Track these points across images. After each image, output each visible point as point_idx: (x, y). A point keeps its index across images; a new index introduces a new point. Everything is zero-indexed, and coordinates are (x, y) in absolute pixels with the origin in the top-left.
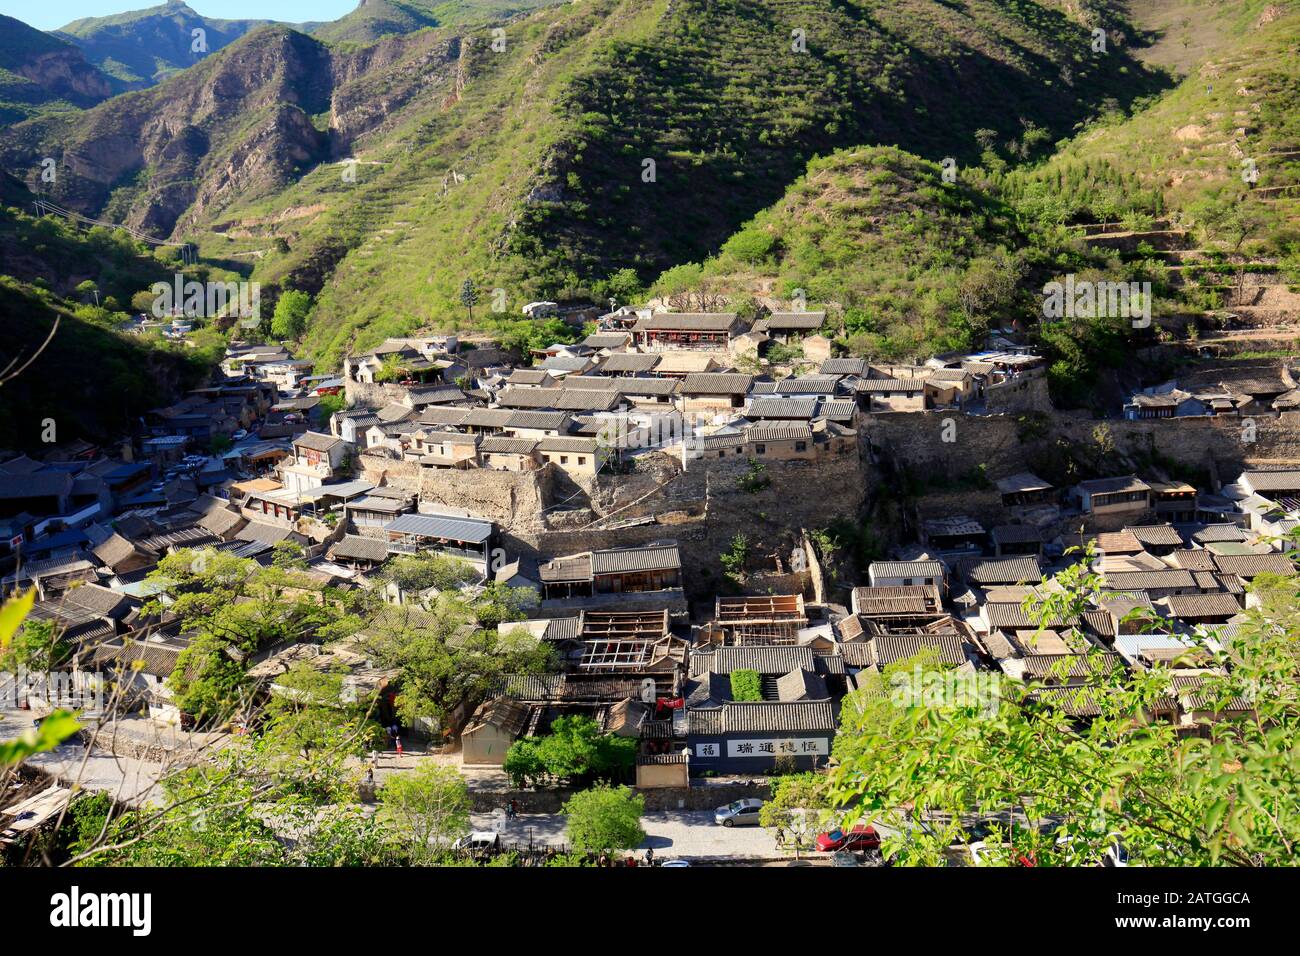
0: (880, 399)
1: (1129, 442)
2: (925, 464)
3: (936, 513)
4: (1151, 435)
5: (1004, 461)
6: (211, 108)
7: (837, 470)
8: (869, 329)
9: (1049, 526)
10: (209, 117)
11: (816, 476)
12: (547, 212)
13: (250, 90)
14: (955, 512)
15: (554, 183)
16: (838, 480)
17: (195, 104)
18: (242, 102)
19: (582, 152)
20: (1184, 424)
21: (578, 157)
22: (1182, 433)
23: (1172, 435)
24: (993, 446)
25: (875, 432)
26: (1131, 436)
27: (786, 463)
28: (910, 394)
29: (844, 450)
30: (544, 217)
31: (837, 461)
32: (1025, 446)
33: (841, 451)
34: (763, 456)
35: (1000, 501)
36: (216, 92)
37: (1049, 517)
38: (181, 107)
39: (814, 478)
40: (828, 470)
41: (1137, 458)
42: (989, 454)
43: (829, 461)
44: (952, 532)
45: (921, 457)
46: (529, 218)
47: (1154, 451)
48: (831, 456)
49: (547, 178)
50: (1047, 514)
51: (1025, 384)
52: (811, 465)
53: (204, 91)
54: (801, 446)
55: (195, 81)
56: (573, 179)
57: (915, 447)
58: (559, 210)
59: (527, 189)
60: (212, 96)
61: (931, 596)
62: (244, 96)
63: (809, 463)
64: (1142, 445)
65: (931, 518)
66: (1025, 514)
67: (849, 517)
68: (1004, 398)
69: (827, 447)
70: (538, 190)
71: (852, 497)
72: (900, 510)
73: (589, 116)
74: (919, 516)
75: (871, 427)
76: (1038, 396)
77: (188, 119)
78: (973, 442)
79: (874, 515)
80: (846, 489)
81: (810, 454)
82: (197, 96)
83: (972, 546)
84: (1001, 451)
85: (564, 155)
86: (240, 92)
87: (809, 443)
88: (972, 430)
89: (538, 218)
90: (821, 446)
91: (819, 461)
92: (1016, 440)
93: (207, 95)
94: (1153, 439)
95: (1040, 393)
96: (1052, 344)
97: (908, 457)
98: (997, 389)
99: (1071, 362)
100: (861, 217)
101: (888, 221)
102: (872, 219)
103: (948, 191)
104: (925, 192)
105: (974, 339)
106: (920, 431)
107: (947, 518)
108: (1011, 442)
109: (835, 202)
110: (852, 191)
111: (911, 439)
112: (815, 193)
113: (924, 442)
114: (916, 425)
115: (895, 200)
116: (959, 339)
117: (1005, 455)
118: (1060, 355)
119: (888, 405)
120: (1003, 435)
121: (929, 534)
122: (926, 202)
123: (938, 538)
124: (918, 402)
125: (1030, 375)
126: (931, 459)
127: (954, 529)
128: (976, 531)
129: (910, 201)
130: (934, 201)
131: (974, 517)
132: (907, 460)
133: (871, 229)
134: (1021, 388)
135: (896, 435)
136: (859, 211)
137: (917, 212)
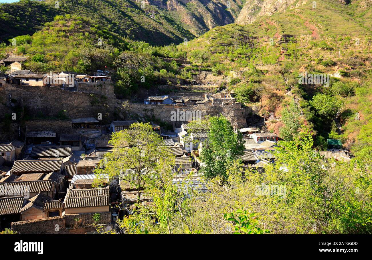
1: (144, 112)
2: (39, 109)
3: (37, 129)
4: (152, 110)
5: (81, 111)
8: (41, 61)
9: (95, 138)
14: (47, 129)
20: (164, 107)
22: (164, 110)
23: (160, 111)
24: (76, 105)
25: (15, 93)
26: (145, 110)
32: (94, 107)
35: (71, 125)
37: (97, 135)
41: (146, 118)
42: (73, 108)
44: (39, 136)
45: (37, 106)
47: (153, 116)
50: (95, 133)
51: (101, 86)
57: (36, 101)
64: (149, 114)
65: (33, 131)
66: (83, 132)
68: (88, 89)
74: (27, 130)
75: (12, 91)
78: (64, 102)
83: (50, 143)
84: (80, 107)
88: (64, 96)
92: (89, 104)
94: (153, 111)
95: (109, 91)
96: (120, 76)
97: (31, 106)
98: (84, 84)
99: (126, 82)
100: (64, 33)
101: (74, 35)
102: (68, 34)
103: (104, 32)
104: (93, 29)
105: (88, 70)
106: (39, 95)
107: (41, 131)
108: (86, 104)
109: (57, 28)
110: (65, 25)
111: (33, 98)
112: (52, 26)
113: (40, 100)
114: (37, 92)
115: (81, 30)
116: (80, 69)
117: (82, 109)
118: (122, 79)
119: (28, 84)
120: (82, 101)
121: (27, 136)
122: (93, 33)
123: (31, 138)
124: (40, 83)
125: (104, 83)
126: (43, 107)
127: (41, 135)
128: (51, 136)
129: (86, 31)
130: (96, 33)
131: (54, 131)
132: (30, 107)
133: (66, 37)
134: (98, 86)
135: (26, 96)
136: (64, 31)
137: (87, 34)
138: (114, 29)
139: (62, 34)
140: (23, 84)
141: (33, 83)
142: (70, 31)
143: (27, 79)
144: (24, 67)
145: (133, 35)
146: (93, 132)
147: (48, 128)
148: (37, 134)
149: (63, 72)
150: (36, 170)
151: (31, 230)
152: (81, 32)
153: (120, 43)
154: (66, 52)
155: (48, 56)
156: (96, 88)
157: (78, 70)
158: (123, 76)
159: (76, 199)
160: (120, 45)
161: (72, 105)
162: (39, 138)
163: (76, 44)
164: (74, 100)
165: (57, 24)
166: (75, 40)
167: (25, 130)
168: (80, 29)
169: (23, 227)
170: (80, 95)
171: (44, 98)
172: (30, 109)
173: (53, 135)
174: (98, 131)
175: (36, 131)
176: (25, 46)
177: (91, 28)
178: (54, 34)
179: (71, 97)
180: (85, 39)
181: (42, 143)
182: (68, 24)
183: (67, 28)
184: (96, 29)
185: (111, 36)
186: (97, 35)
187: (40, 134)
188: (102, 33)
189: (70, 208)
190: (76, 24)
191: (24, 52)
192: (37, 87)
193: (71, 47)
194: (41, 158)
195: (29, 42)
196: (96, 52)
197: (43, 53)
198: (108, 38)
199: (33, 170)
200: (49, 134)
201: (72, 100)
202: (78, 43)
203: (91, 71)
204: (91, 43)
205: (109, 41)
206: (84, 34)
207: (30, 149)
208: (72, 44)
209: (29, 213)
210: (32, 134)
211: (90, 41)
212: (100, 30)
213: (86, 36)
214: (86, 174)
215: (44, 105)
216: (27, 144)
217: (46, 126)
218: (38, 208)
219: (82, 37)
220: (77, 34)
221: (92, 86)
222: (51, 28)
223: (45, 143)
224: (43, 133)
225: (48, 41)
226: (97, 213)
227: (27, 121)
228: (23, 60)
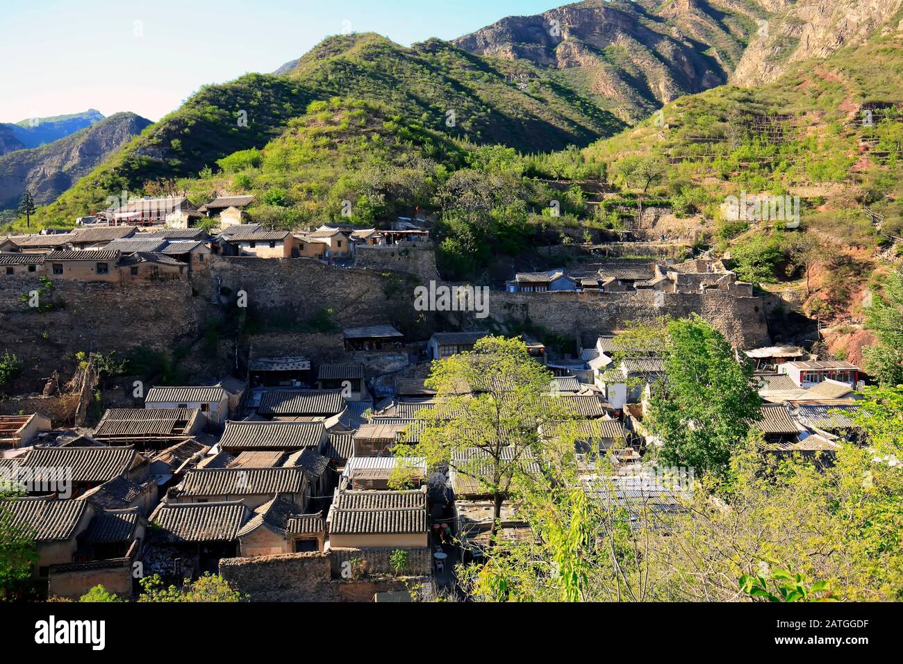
0: (247, 249)
1: (506, 311)
2: (276, 308)
3: (271, 353)
4: (525, 306)
5: (365, 312)
6: (76, 161)
7: (147, 296)
8: (281, 204)
9: (395, 373)
10: (74, 167)
11: (119, 300)
12: (144, 163)
13: (104, 151)
14: (291, 352)
15: (158, 145)
16: (147, 307)
17: (67, 159)
18: (98, 159)
19: (189, 127)
20: (554, 298)
21: (186, 130)
22: (553, 306)
23: (544, 307)
24: (352, 296)
25: (228, 274)
26: (508, 306)
27: (85, 284)
28: (272, 243)
29: (157, 277)
30: (141, 166)
31: (147, 287)
32: (391, 302)
33: (153, 277)
34: (60, 277)
35: (342, 344)
36: (81, 151)
37: (397, 365)
38: (56, 160)
39: (116, 302)
40: (133, 296)
41: (511, 326)
42: (346, 303)
43: (137, 287)
44: (276, 368)
45: (272, 302)
46: (127, 165)
47: (528, 321)
48: (140, 282)
49: (155, 140)
50: (394, 361)
51: (407, 252)
52: (113, 288)
53: (74, 150)
54: (102, 268)
55: (69, 144)
56: (175, 143)
57: (269, 291)
58: (159, 163)
59: (135, 147)
60: (77, 154)
61: (186, 418)
62: (99, 155)
63: (111, 286)
64: (518, 315)
65: (264, 357)
66: (369, 359)
67: (158, 346)
68: (379, 259)
69: (134, 271)
70: (144, 149)
71: (164, 326)
72: (234, 348)
73: (210, 109)
74: (251, 353)
75: (222, 270)
76: (423, 265)
77: (60, 168)
78: (328, 290)
79: (196, 348)
80: (158, 317)
81: (112, 276)
82: (68, 154)
83: (298, 384)
84: (361, 303)
85: (173, 128)
86: (98, 152)
87: (111, 265)
88: (327, 279)
89: (135, 167)
90: (126, 269)
91: (123, 285)
92: (381, 295)
93: (75, 154)
94: (527, 309)
95: (426, 264)
96: (449, 227)
97: (260, 301)
98: (369, 249)
99: (462, 241)
100: (329, 139)
101: (349, 142)
102: (337, 140)
103: (412, 130)
104: (388, 126)
105: (377, 219)
106: (275, 277)
107: (280, 357)
108: (375, 296)
109: (313, 129)
110: (329, 122)
111: (265, 284)
112: (303, 125)
113: (278, 287)
114: (272, 271)
115: (362, 130)
116: (361, 216)
117: (366, 307)
118: (453, 235)
119: (254, 254)
120: (365, 288)
121: (252, 369)
122: (389, 133)
123: (260, 373)
124: (279, 252)
125: (414, 246)
126: (283, 303)
127: (280, 366)
128: (301, 368)
129: (374, 131)
130: (395, 133)
131: (307, 357)
132: (258, 303)
133: (332, 146)
134: (400, 254)
135: (250, 279)
136: (328, 135)
137: (375, 137)
138: (435, 122)
139: (324, 140)
140: (245, 254)
141: (263, 252)
142: (340, 134)
143: (253, 243)
144: (247, 218)
145: (479, 132)
146: (390, 358)
147: (294, 350)
148: (273, 363)
149: (326, 225)
150: (269, 444)
151: (260, 580)
152: (364, 133)
153: (449, 153)
154: (332, 181)
155: (294, 192)
156: (397, 257)
157: (358, 218)
158: (455, 229)
159: (353, 514)
160: (448, 158)
161: (344, 298)
162: (276, 372)
163: (353, 162)
164: (349, 287)
165: (313, 121)
166: (349, 153)
167: (246, 353)
168: (361, 127)
169: (243, 571)
170: (360, 274)
171: (286, 283)
172: (258, 307)
173: (304, 366)
174: (400, 357)
175: (269, 357)
176: (249, 172)
177: (384, 122)
178: (308, 143)
179: (343, 279)
180: (373, 149)
181: (281, 383)
182: (336, 119)
183: (333, 128)
184: (396, 125)
185: (429, 139)
186: (397, 139)
187: (278, 364)
188: (409, 134)
189: (340, 533)
190: (352, 118)
191: (247, 185)
192: (273, 261)
193: (343, 168)
194: (279, 418)
195: (256, 163)
196: (397, 176)
197: (285, 185)
198: (421, 143)
199: (264, 444)
200: (296, 364)
201: (344, 287)
202: (356, 158)
203: (385, 219)
204: (386, 157)
205: (424, 150)
206: (369, 139)
207: (258, 397)
208: (345, 161)
209: (255, 540)
210: (262, 364)
211: (383, 152)
212: (404, 126)
213: (375, 141)
214: (375, 455)
215: (286, 298)
216: (252, 385)
217: (290, 345)
218: (273, 530)
219: (365, 145)
220: (354, 138)
221: (386, 254)
222: (301, 130)
223: (287, 383)
224: (284, 361)
225: (295, 158)
226: (400, 549)
227: (253, 335)
228: (245, 203)
